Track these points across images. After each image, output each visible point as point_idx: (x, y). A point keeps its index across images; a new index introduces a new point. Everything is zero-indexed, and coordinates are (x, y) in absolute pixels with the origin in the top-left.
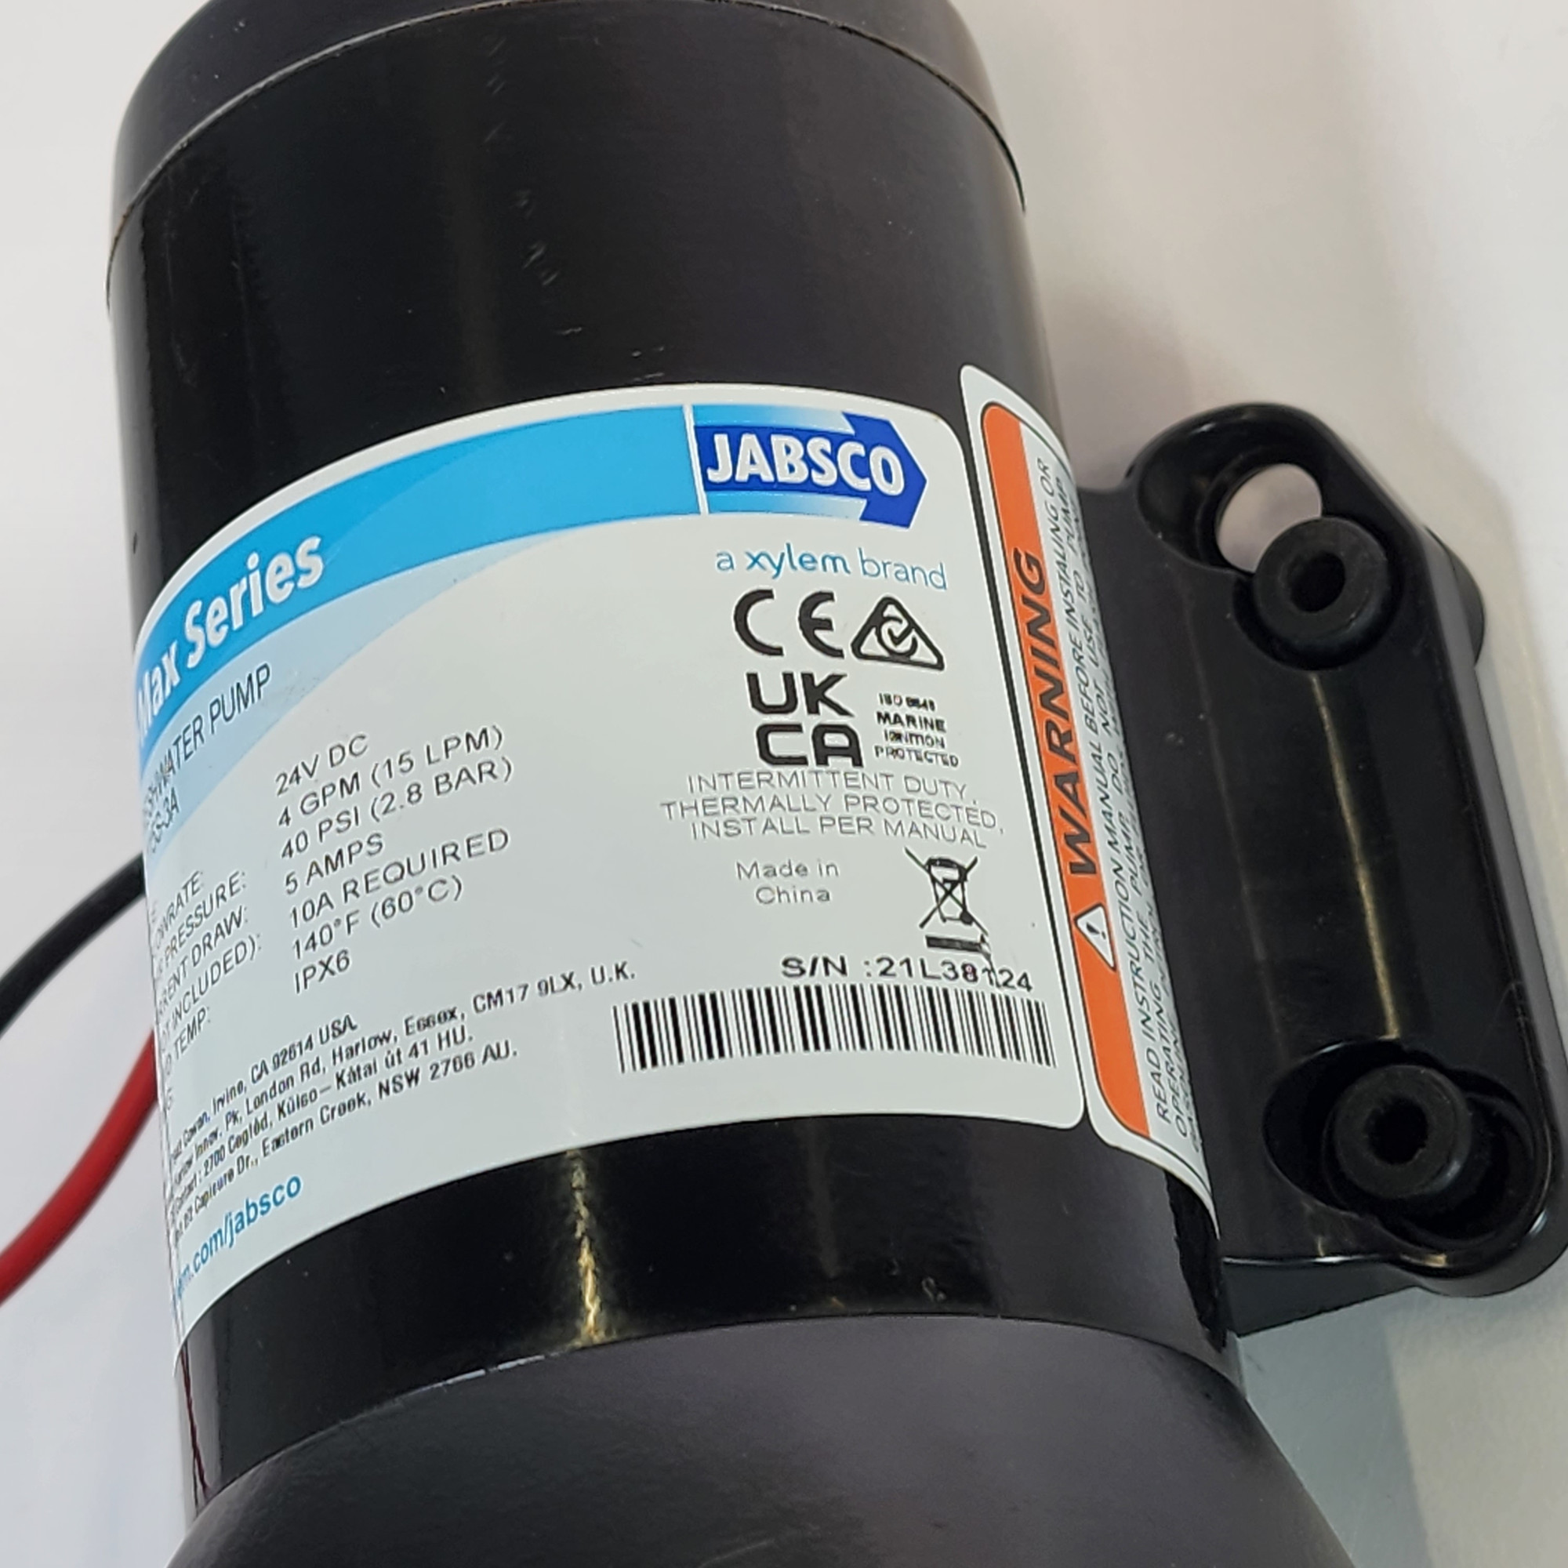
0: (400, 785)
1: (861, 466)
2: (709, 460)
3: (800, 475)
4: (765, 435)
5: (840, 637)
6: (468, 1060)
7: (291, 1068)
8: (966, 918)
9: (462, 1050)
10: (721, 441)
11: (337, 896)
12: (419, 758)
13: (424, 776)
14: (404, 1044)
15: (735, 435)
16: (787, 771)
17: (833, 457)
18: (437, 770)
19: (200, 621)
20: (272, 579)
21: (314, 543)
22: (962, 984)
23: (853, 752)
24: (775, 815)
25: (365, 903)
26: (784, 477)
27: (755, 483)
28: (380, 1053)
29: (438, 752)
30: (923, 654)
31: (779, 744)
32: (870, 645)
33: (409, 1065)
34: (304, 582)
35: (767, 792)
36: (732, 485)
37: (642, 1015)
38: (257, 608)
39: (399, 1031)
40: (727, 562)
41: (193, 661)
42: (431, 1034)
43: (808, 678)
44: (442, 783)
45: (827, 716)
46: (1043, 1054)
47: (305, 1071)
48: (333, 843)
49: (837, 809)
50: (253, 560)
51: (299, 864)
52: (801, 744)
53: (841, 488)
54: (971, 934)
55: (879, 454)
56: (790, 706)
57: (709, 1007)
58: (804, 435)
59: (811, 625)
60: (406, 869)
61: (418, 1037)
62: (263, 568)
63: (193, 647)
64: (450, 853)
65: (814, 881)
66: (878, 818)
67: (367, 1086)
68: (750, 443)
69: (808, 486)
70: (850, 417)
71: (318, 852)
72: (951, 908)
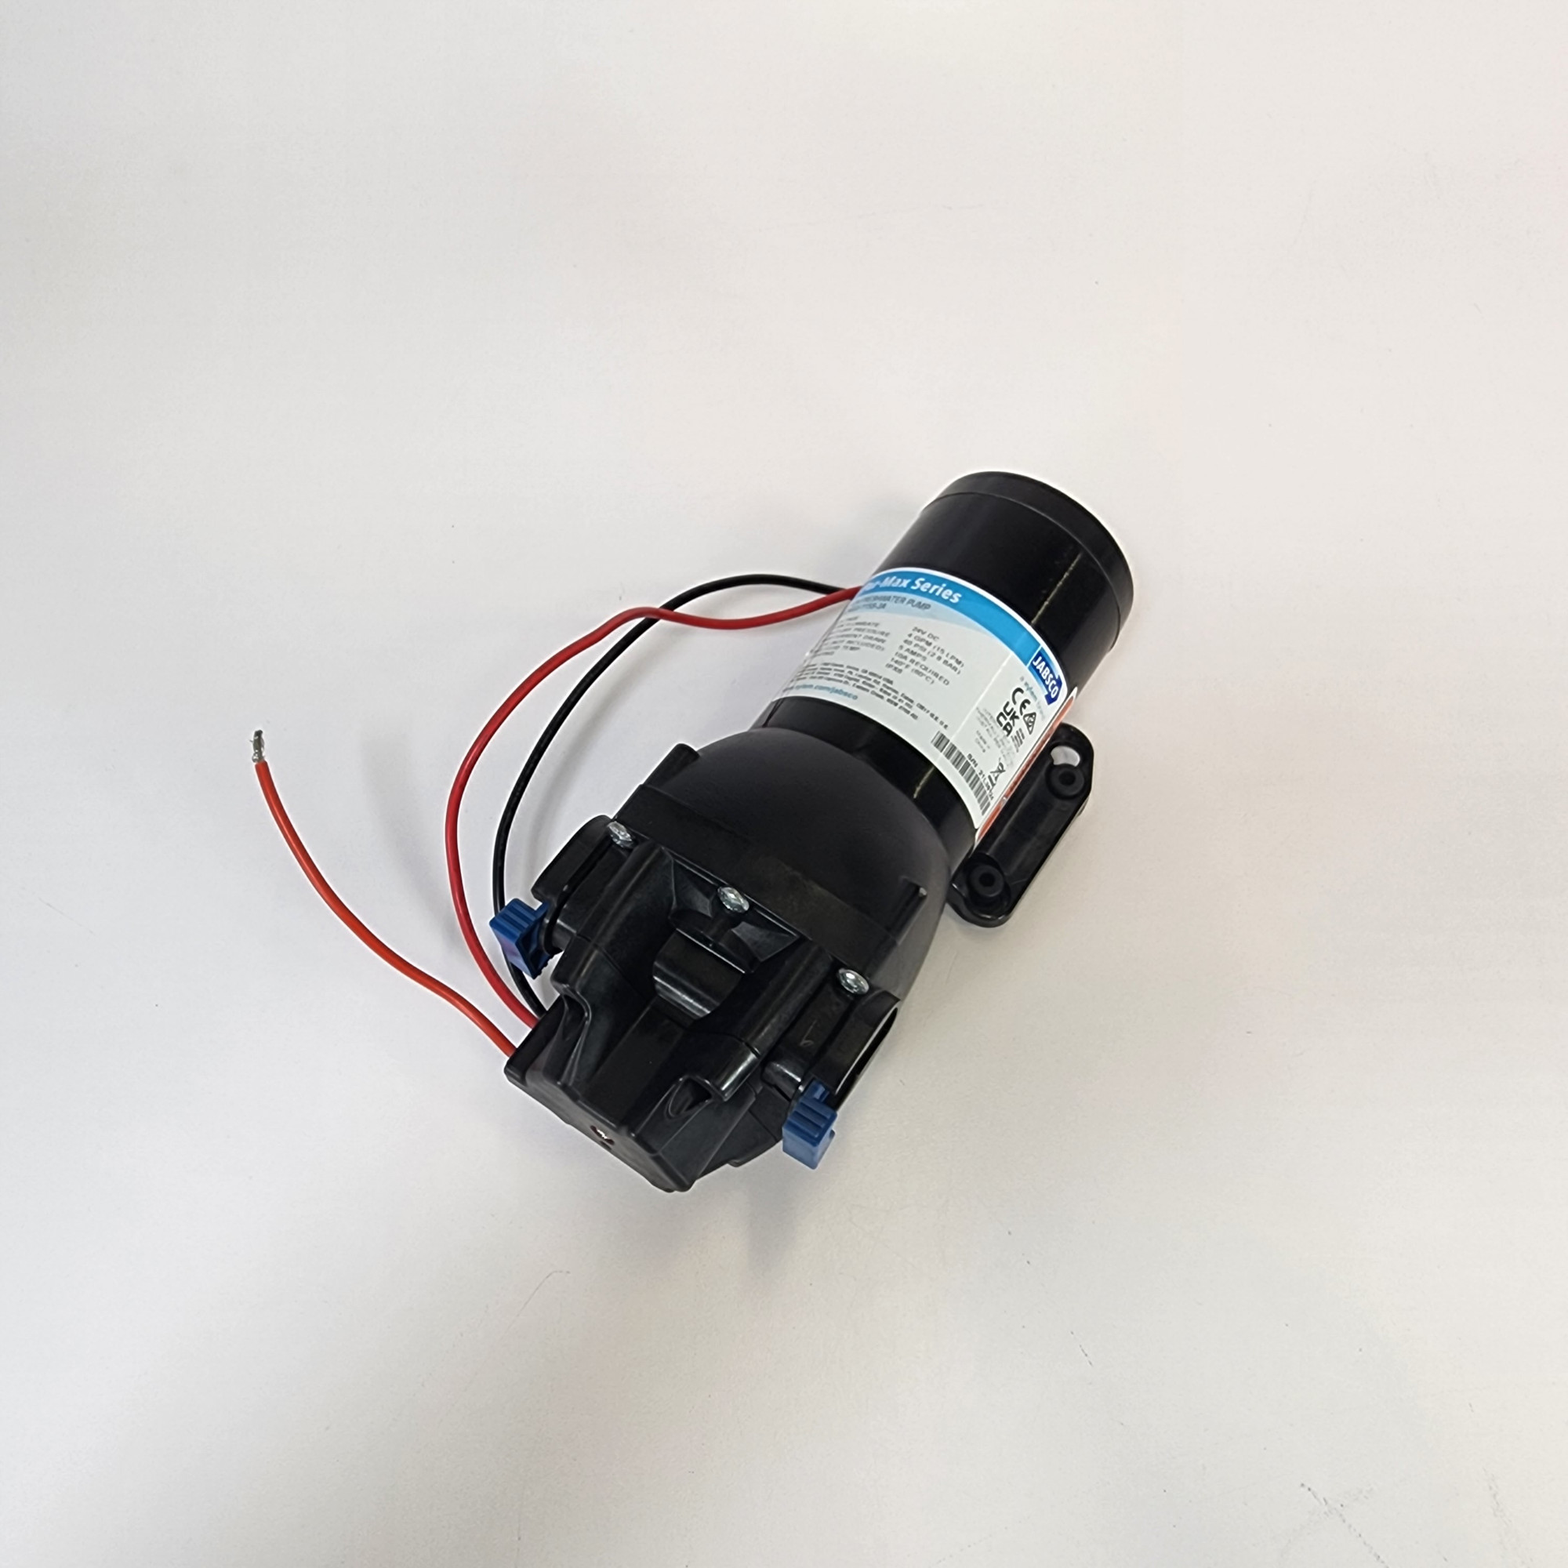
0: (938, 654)
1: (1053, 686)
2: (1036, 659)
3: (1045, 678)
4: (1047, 665)
5: (1025, 712)
6: (908, 712)
7: (873, 678)
8: (996, 778)
9: (909, 709)
10: (1040, 658)
11: (909, 659)
12: (946, 653)
13: (944, 657)
14: (899, 697)
15: (1043, 660)
16: (998, 724)
17: (1051, 681)
18: (947, 659)
19: (922, 583)
20: (946, 592)
21: (960, 596)
22: (986, 788)
23: (1009, 732)
24: (990, 730)
25: (913, 666)
26: (1042, 675)
27: (1038, 671)
28: (893, 694)
29: (950, 656)
30: (1030, 729)
31: (1001, 719)
32: (1026, 718)
33: (896, 701)
34: (951, 600)
35: (993, 724)
36: (1035, 667)
37: (943, 737)
38: (937, 594)
39: (900, 694)
40: (1022, 679)
41: (913, 588)
42: (906, 701)
43: (1015, 713)
44: (946, 662)
45: (1011, 722)
46: (983, 813)
47: (875, 681)
48: (916, 650)
49: (998, 739)
50: (944, 585)
51: (906, 646)
52: (1004, 723)
53: (1047, 687)
54: (994, 782)
55: (1056, 688)
56: (1008, 714)
57: (953, 748)
58: (1052, 672)
59: (1023, 706)
60: (926, 669)
61: (902, 698)
62: (945, 589)
63: (915, 585)
64: (936, 675)
65: (985, 747)
66: (1002, 747)
67: (886, 697)
68: (1043, 664)
69: (1044, 681)
70: (1059, 677)
71: (911, 647)
72: (996, 775)
